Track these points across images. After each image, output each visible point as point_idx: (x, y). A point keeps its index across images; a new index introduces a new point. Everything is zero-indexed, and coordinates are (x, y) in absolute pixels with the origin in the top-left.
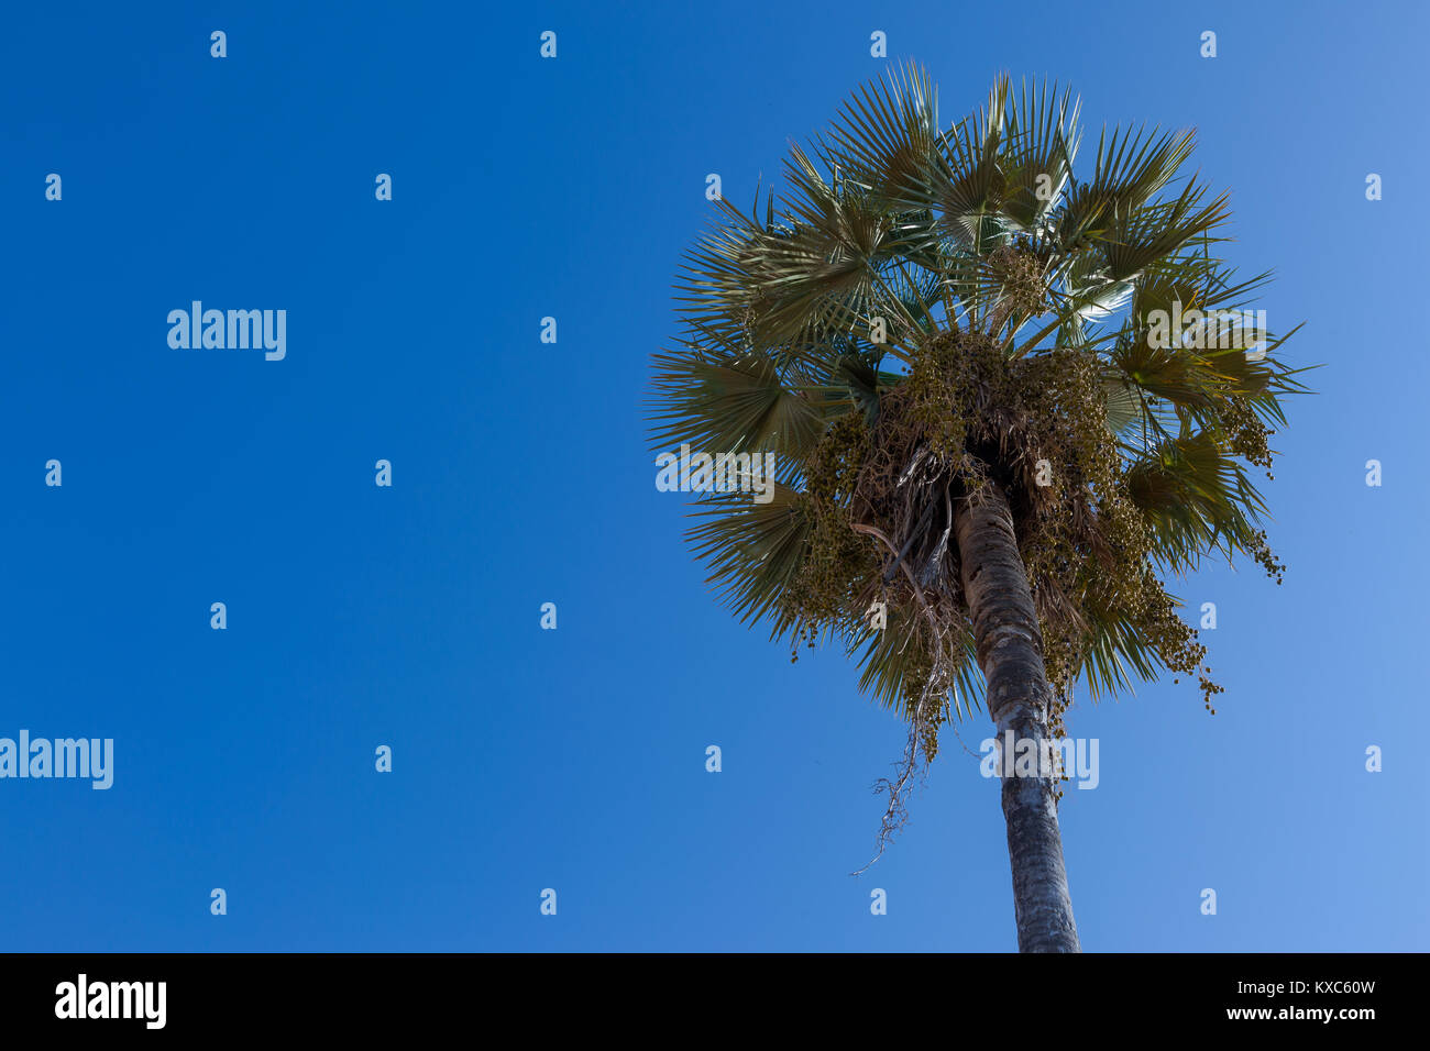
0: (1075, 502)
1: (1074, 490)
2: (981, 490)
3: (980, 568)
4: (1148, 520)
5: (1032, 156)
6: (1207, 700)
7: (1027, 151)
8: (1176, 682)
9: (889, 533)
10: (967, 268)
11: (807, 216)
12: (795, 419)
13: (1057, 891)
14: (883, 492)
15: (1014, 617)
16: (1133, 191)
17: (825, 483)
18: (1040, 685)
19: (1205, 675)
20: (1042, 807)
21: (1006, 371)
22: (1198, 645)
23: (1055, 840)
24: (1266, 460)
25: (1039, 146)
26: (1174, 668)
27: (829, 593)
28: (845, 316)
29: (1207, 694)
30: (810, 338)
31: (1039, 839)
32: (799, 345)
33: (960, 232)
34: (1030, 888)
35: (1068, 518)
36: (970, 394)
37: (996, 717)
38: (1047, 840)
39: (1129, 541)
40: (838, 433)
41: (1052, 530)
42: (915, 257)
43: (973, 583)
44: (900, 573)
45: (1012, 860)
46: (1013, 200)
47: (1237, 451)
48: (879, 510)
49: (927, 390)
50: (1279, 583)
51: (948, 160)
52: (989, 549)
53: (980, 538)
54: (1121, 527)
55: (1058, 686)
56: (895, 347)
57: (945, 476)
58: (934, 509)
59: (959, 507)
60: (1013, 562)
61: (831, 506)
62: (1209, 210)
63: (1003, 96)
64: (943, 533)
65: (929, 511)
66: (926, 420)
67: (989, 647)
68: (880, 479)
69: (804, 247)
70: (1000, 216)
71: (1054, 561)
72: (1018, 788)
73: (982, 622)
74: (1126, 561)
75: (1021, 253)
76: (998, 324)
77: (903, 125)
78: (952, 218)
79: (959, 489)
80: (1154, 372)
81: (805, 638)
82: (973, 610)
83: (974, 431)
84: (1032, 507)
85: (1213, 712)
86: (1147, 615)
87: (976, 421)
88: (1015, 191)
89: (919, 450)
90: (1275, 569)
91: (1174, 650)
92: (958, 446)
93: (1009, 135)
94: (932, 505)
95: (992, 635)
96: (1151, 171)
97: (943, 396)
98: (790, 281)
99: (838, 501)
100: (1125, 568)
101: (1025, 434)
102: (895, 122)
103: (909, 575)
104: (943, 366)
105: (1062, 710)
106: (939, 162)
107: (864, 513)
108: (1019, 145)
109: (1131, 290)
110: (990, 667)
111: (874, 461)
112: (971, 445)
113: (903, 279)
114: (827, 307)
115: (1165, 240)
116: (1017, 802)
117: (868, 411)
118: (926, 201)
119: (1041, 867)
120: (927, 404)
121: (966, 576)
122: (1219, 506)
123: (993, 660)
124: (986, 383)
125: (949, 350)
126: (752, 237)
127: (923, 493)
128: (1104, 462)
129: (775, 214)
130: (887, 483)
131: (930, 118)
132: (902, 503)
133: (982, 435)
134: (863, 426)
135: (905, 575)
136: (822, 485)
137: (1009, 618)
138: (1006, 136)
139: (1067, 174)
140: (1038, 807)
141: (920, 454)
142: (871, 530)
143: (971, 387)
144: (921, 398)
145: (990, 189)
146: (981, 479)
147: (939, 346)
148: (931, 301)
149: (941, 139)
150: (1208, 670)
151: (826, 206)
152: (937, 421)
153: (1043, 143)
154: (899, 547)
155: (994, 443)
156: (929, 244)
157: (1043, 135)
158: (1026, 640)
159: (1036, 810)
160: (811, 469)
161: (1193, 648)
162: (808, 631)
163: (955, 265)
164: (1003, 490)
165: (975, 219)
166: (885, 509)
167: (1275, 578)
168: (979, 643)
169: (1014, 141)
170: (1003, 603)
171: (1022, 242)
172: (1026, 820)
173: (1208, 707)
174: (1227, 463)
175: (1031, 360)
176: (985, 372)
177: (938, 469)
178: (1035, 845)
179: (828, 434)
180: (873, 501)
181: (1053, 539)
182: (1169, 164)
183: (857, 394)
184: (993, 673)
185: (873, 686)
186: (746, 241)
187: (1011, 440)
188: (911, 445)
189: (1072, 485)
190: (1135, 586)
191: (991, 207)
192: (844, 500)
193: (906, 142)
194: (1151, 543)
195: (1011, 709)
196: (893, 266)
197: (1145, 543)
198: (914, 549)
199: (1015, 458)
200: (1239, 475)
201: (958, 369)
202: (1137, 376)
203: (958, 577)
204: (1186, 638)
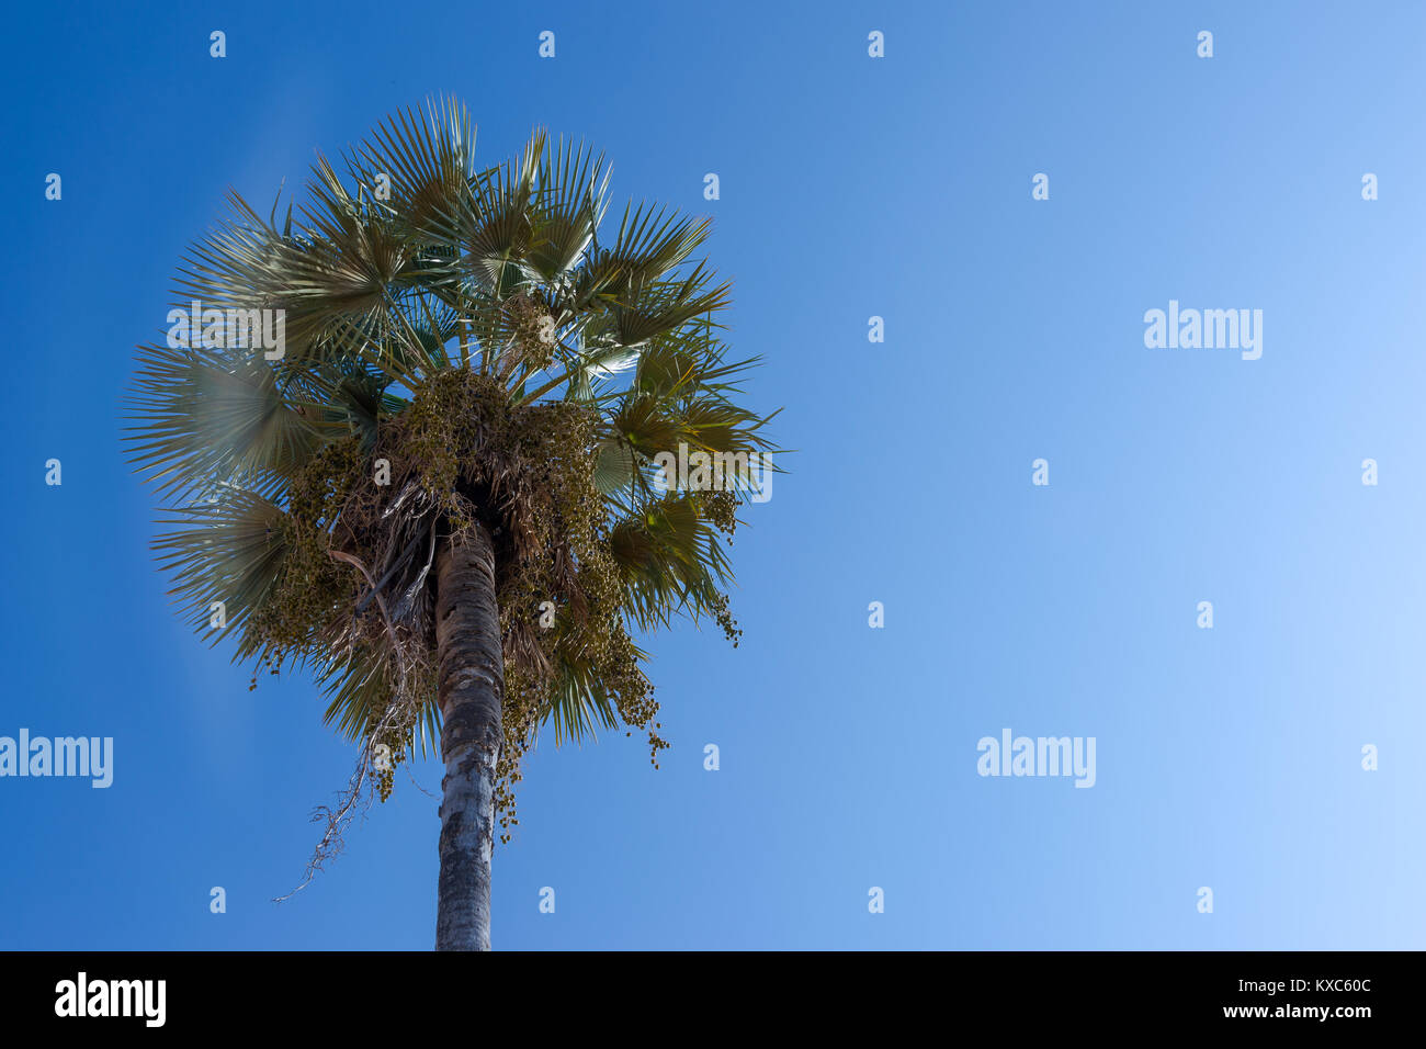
0: (558, 552)
1: (559, 540)
2: (466, 530)
3: (454, 608)
4: (625, 577)
5: (561, 211)
6: (653, 754)
7: (556, 206)
8: (628, 735)
9: (369, 564)
10: (484, 310)
11: (325, 229)
12: (291, 434)
13: (477, 935)
14: (368, 521)
15: (479, 659)
16: (649, 265)
17: (309, 506)
18: (494, 728)
19: (655, 731)
20: (477, 851)
21: (508, 416)
22: (652, 700)
23: (485, 884)
24: (730, 527)
25: (569, 205)
26: (628, 721)
27: (300, 620)
28: (356, 338)
29: (654, 749)
30: (317, 355)
31: (469, 883)
32: (303, 361)
33: (483, 273)
34: (452, 933)
35: (548, 567)
36: (468, 434)
37: (447, 758)
38: (476, 884)
39: (604, 594)
40: (330, 456)
41: (531, 577)
42: (436, 290)
43: (445, 622)
44: (374, 606)
45: (440, 904)
46: (537, 252)
47: (708, 517)
48: (362, 539)
49: (426, 424)
50: (735, 646)
51: (478, 201)
52: (466, 592)
53: (458, 577)
54: (598, 581)
55: (519, 731)
56: (405, 376)
57: (432, 513)
58: (418, 546)
59: (442, 545)
60: (487, 605)
61: (312, 532)
62: (713, 294)
63: (539, 149)
64: (422, 570)
65: (412, 545)
66: (419, 455)
67: (451, 687)
68: (366, 508)
69: (319, 262)
70: (524, 264)
71: (531, 606)
72: (457, 831)
73: (448, 662)
74: (599, 613)
75: (535, 304)
76: (509, 368)
77: (439, 160)
78: (475, 260)
79: (444, 527)
80: (648, 435)
81: (269, 664)
82: (441, 650)
83: (467, 471)
84: (516, 552)
85: (657, 767)
86: (611, 668)
87: (471, 462)
88: (542, 242)
89: (409, 483)
90: (733, 632)
91: (631, 704)
92: (448, 484)
93: (542, 186)
94: (417, 540)
95: (455, 677)
96: (668, 249)
97: (441, 432)
98: (302, 294)
99: (322, 526)
100: (597, 620)
101: (517, 480)
102: (430, 154)
103: (383, 609)
104: (445, 403)
105: (520, 755)
106: (470, 201)
107: (346, 541)
108: (549, 199)
109: (638, 355)
110: (449, 707)
111: (363, 490)
112: (462, 485)
113: (421, 309)
114: (338, 326)
115: (672, 316)
116: (453, 844)
117: (365, 437)
118: (452, 238)
119: (466, 911)
120: (424, 438)
121: (439, 615)
122: (691, 567)
123: (452, 701)
124: (486, 426)
125: (454, 388)
126: (267, 243)
127: (408, 527)
128: (585, 514)
129: (292, 224)
130: (373, 514)
131: (465, 155)
132: (386, 535)
133: (475, 476)
134: (357, 453)
135: (379, 607)
136: (307, 506)
137: (475, 660)
138: (538, 189)
139: (591, 235)
140: (473, 850)
141: (410, 488)
142: (351, 559)
143: (470, 427)
144: (418, 432)
145: (516, 236)
146: (466, 519)
147: (445, 382)
148: (447, 336)
149: (473, 179)
150: (658, 725)
151: (349, 223)
152: (432, 457)
153: (573, 201)
154: (377, 579)
155: (487, 485)
156: (450, 281)
157: (575, 192)
158: (487, 684)
159: (471, 854)
160: (296, 490)
161: (648, 704)
162: (275, 659)
163: (473, 307)
164: (490, 532)
165: (498, 263)
166: (368, 539)
167: (732, 641)
168: (442, 683)
169: (546, 194)
170: (471, 645)
171: (538, 293)
172: (458, 864)
173: (653, 762)
174: (703, 528)
175: (536, 408)
176: (487, 415)
177: (427, 503)
178: (464, 889)
179: (319, 456)
180: (356, 530)
181: (532, 586)
182: (685, 246)
183: (355, 419)
184: (451, 714)
185: (339, 718)
186: (260, 245)
187: (503, 484)
188: (403, 477)
189: (558, 535)
190: (603, 637)
191: (516, 255)
192: (328, 525)
193: (439, 176)
194: (624, 599)
195: (462, 752)
196: (414, 295)
197: (618, 598)
198: (393, 582)
199: (506, 502)
200: (712, 541)
201: (461, 408)
202: (631, 437)
203: (433, 616)
204: (643, 693)
